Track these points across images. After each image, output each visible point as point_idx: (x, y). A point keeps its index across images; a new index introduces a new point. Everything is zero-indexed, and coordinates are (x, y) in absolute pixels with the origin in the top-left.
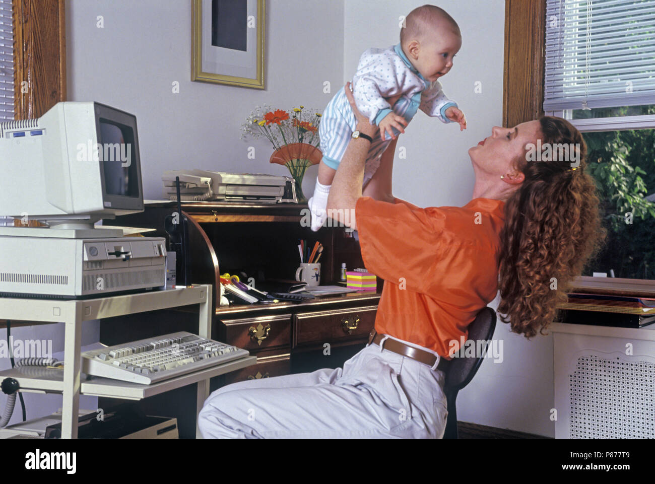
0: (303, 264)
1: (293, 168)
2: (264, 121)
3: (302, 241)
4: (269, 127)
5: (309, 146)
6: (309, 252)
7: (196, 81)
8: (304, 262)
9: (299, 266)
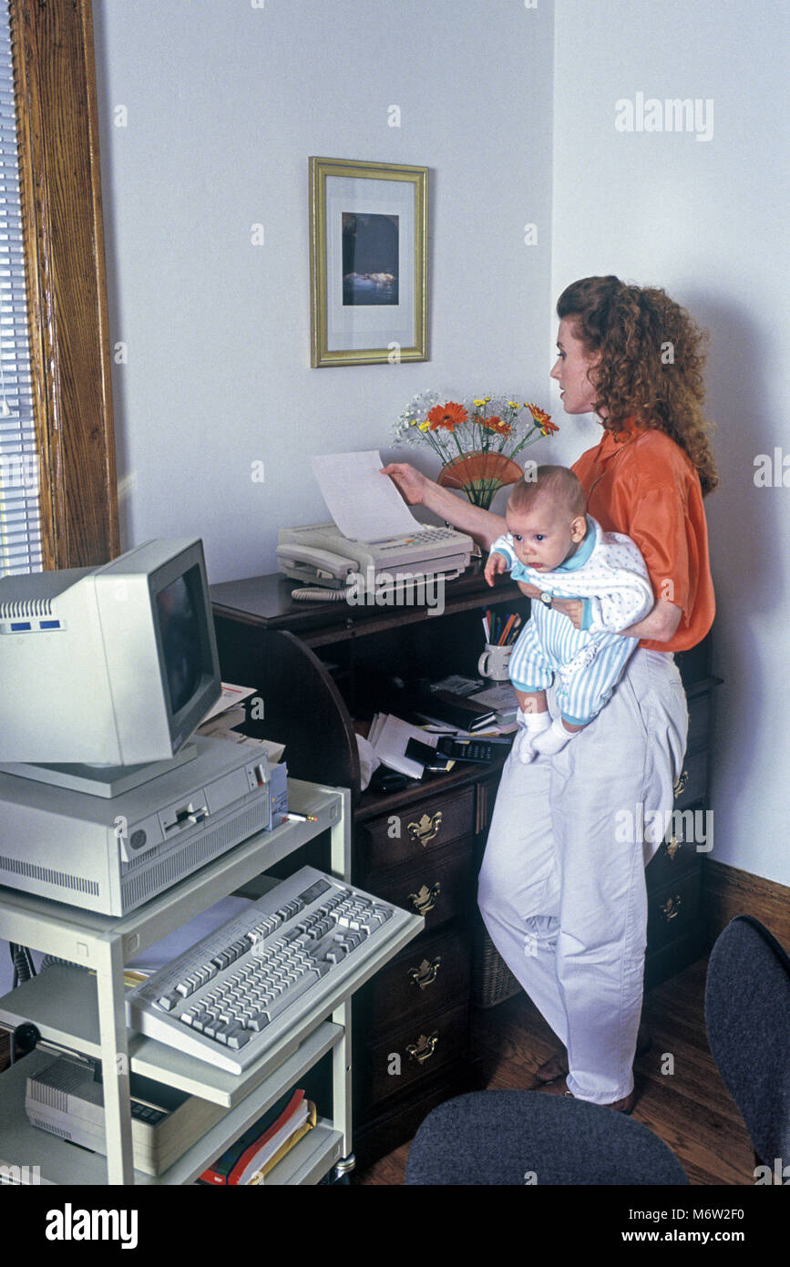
0: (489, 647)
1: (474, 493)
2: (428, 424)
3: (488, 613)
4: (437, 431)
5: (499, 455)
6: (499, 629)
7: (319, 367)
8: (490, 644)
9: (483, 650)
